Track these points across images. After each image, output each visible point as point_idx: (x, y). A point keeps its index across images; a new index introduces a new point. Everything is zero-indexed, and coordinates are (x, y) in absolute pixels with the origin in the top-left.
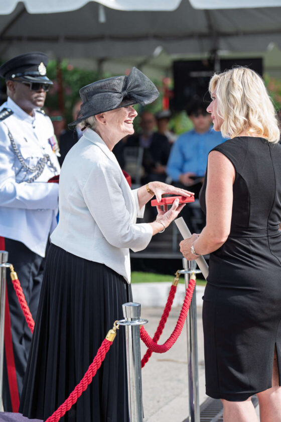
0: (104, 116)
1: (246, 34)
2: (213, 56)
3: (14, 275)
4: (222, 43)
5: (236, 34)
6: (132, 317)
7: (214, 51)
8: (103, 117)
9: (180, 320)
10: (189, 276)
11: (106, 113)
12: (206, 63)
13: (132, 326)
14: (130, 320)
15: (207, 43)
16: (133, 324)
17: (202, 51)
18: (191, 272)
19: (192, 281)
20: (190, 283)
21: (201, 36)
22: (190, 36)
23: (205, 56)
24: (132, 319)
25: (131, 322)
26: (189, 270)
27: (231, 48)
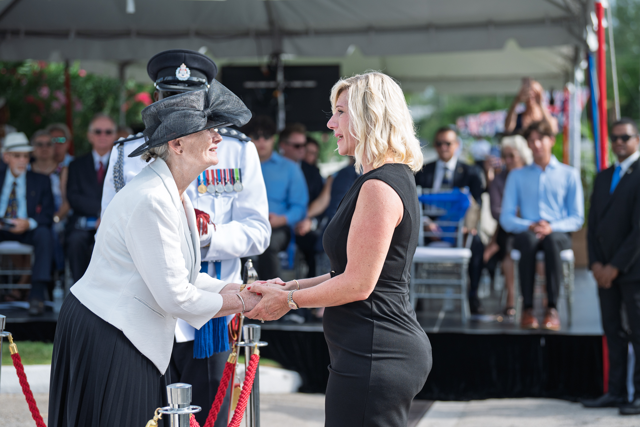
0: (180, 143)
1: (318, 33)
2: (274, 61)
3: (13, 348)
4: (287, 44)
5: (305, 33)
6: (180, 403)
7: (276, 55)
8: (180, 145)
9: (239, 409)
10: (251, 350)
11: (182, 138)
12: (264, 70)
13: (179, 415)
14: (176, 407)
15: (267, 44)
16: (180, 412)
17: (260, 54)
18: (252, 345)
19: (254, 357)
20: (251, 359)
21: (259, 35)
22: (245, 34)
23: (265, 60)
24: (179, 406)
25: (178, 410)
26: (250, 342)
27: (299, 52)
